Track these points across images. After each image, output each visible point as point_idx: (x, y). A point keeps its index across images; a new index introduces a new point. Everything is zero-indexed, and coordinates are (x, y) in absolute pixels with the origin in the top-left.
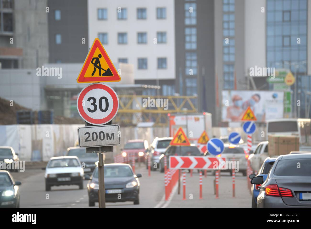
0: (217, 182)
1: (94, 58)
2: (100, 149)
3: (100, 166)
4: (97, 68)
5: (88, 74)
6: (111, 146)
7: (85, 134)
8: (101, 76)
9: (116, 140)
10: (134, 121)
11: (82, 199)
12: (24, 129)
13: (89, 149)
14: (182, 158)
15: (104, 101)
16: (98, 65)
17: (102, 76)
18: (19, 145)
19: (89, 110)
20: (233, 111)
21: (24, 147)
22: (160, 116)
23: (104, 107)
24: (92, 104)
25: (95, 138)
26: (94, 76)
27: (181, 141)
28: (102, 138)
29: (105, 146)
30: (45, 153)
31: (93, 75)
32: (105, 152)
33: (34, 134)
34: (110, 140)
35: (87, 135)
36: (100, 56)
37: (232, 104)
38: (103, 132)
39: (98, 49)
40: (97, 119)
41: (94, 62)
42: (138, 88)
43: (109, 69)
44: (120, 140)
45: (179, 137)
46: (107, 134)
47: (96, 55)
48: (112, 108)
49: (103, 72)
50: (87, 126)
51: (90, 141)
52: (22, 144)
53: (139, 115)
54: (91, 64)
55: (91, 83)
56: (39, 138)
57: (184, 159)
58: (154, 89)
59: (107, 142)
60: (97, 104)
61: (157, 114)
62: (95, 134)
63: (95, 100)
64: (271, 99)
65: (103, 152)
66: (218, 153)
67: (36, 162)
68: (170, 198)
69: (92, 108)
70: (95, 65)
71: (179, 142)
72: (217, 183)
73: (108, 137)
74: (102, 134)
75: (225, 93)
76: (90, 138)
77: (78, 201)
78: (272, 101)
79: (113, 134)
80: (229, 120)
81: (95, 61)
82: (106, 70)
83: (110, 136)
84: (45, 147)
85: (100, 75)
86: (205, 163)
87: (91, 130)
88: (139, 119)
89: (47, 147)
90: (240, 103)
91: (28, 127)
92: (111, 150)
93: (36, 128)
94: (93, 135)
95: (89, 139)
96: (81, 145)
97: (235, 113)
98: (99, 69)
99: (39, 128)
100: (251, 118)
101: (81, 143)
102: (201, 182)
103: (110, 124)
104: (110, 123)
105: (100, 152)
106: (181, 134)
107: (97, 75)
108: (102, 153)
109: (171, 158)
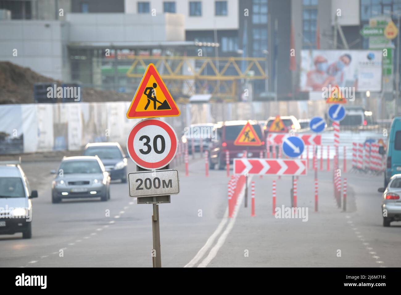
0: (296, 192)
1: (148, 88)
2: (155, 199)
3: (155, 220)
4: (151, 100)
5: (140, 108)
6: (168, 196)
7: (137, 181)
8: (156, 110)
9: (174, 188)
10: (186, 91)
11: (122, 212)
12: (44, 109)
13: (141, 200)
14: (250, 161)
15: (159, 140)
16: (153, 96)
17: (158, 109)
18: (39, 130)
19: (141, 151)
20: (314, 76)
21: (44, 133)
22: (219, 84)
23: (159, 148)
24: (145, 144)
25: (148, 186)
26: (148, 110)
27: (248, 140)
28: (157, 185)
29: (161, 195)
30: (71, 140)
31: (146, 108)
32: (161, 203)
33: (57, 115)
34: (167, 188)
35: (139, 182)
36: (155, 85)
37: (314, 68)
38: (158, 179)
39: (152, 77)
40: (151, 162)
41: (147, 93)
42: (190, 46)
43: (165, 101)
44: (179, 188)
45: (246, 134)
46: (163, 180)
47: (150, 84)
48: (170, 149)
49: (158, 105)
50: (139, 171)
51: (142, 189)
52: (41, 128)
53: (192, 82)
54: (143, 95)
55: (144, 118)
56: (63, 120)
57: (252, 163)
58: (211, 47)
59: (163, 191)
60: (151, 144)
61: (215, 81)
62: (148, 181)
63: (148, 139)
64: (366, 60)
65: (159, 203)
66: (296, 155)
67: (59, 152)
68: (235, 214)
69: (145, 149)
70: (149, 96)
71: (246, 141)
72: (295, 194)
73: (165, 185)
74: (157, 181)
75: (304, 54)
76: (143, 186)
77: (117, 217)
78: (367, 63)
79: (170, 181)
80: (310, 89)
81: (148, 91)
82: (162, 102)
83: (167, 183)
84: (71, 132)
85: (155, 108)
86: (279, 167)
87: (143, 176)
88: (192, 87)
89: (75, 132)
90: (324, 67)
91: (49, 107)
92: (168, 201)
93: (59, 108)
94: (146, 182)
95: (141, 187)
96: (132, 194)
97: (317, 80)
98: (153, 102)
99: (64, 107)
100: (338, 100)
101: (131, 192)
102: (274, 193)
103: (167, 169)
104: (167, 167)
105: (154, 203)
106: (249, 131)
107: (151, 108)
108: (157, 204)
109: (236, 161)
